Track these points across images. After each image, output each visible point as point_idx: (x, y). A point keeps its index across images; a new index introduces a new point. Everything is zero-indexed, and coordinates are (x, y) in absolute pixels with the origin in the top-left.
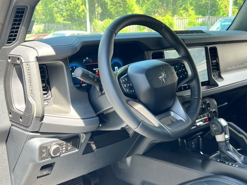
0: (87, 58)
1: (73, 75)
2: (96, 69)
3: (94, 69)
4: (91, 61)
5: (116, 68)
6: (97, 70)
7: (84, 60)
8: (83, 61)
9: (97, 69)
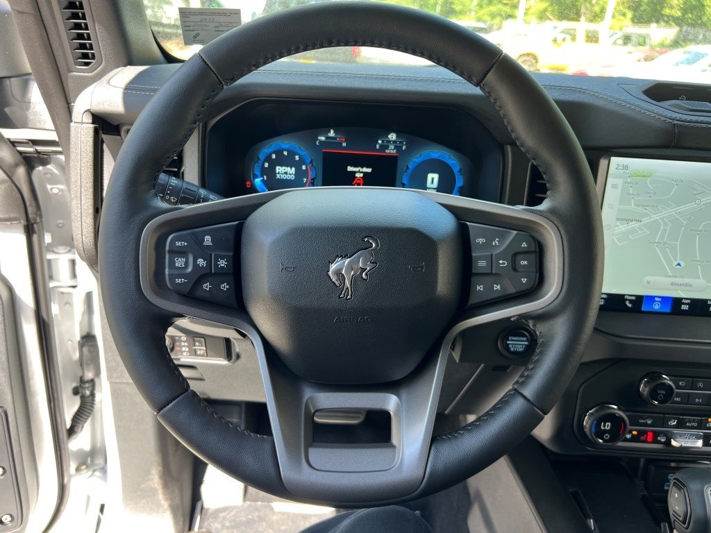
0: (332, 134)
1: (279, 173)
2: (356, 169)
3: (350, 169)
4: (344, 144)
5: (433, 179)
6: (359, 172)
7: (319, 138)
8: (317, 139)
9: (360, 168)
